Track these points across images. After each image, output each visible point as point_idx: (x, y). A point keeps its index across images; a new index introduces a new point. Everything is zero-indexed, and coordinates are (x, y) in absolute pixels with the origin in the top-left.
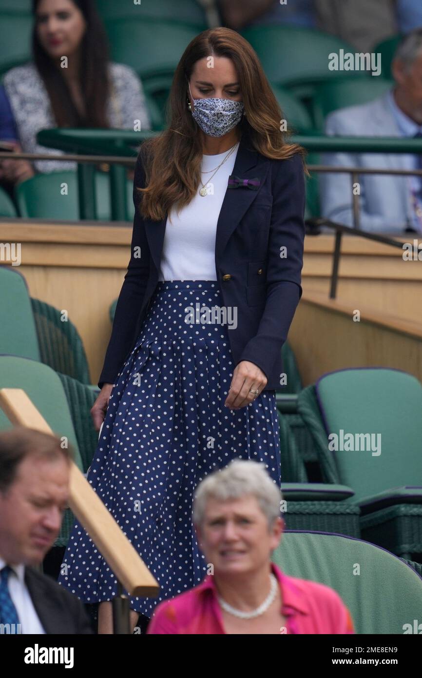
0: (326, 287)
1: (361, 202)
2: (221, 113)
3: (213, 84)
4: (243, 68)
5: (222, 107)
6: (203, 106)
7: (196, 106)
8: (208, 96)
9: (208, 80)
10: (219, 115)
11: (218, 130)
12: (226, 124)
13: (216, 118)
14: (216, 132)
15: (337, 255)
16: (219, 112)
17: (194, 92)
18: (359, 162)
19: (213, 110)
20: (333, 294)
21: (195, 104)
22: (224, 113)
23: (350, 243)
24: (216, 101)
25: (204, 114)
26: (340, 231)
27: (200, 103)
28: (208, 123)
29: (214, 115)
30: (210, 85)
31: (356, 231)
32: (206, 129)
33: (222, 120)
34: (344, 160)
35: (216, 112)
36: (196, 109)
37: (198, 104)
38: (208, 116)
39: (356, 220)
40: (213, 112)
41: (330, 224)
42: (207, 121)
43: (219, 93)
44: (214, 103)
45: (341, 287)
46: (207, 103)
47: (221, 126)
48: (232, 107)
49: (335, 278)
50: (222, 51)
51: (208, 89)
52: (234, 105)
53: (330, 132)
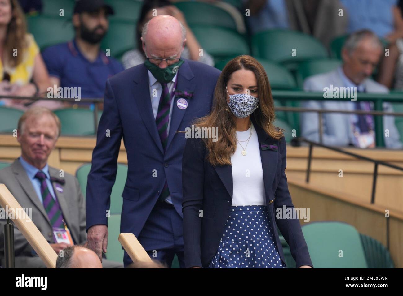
0: (303, 176)
1: (323, 128)
2: (246, 103)
3: (243, 86)
4: (260, 78)
5: (247, 99)
6: (235, 98)
7: (231, 99)
8: (238, 93)
9: (240, 83)
10: (245, 104)
11: (243, 113)
12: (248, 110)
13: (243, 105)
14: (242, 114)
15: (310, 158)
16: (245, 102)
17: (229, 90)
18: (322, 106)
19: (242, 101)
20: (308, 180)
21: (230, 98)
22: (248, 103)
23: (318, 152)
24: (244, 96)
25: (236, 104)
26: (312, 145)
27: (233, 97)
28: (238, 109)
29: (242, 103)
30: (240, 86)
31: (321, 145)
32: (236, 112)
33: (246, 107)
34: (314, 105)
35: (243, 101)
36: (231, 101)
37: (232, 97)
38: (238, 104)
39: (321, 138)
40: (242, 102)
41: (306, 141)
42: (238, 108)
43: (246, 91)
44: (243, 96)
45: (313, 177)
46: (238, 96)
47: (246, 110)
48: (252, 100)
49: (308, 171)
50: (249, 67)
51: (239, 88)
52: (254, 99)
53: (306, 88)
